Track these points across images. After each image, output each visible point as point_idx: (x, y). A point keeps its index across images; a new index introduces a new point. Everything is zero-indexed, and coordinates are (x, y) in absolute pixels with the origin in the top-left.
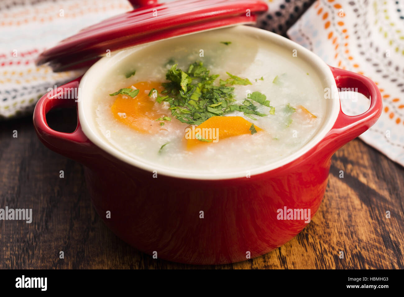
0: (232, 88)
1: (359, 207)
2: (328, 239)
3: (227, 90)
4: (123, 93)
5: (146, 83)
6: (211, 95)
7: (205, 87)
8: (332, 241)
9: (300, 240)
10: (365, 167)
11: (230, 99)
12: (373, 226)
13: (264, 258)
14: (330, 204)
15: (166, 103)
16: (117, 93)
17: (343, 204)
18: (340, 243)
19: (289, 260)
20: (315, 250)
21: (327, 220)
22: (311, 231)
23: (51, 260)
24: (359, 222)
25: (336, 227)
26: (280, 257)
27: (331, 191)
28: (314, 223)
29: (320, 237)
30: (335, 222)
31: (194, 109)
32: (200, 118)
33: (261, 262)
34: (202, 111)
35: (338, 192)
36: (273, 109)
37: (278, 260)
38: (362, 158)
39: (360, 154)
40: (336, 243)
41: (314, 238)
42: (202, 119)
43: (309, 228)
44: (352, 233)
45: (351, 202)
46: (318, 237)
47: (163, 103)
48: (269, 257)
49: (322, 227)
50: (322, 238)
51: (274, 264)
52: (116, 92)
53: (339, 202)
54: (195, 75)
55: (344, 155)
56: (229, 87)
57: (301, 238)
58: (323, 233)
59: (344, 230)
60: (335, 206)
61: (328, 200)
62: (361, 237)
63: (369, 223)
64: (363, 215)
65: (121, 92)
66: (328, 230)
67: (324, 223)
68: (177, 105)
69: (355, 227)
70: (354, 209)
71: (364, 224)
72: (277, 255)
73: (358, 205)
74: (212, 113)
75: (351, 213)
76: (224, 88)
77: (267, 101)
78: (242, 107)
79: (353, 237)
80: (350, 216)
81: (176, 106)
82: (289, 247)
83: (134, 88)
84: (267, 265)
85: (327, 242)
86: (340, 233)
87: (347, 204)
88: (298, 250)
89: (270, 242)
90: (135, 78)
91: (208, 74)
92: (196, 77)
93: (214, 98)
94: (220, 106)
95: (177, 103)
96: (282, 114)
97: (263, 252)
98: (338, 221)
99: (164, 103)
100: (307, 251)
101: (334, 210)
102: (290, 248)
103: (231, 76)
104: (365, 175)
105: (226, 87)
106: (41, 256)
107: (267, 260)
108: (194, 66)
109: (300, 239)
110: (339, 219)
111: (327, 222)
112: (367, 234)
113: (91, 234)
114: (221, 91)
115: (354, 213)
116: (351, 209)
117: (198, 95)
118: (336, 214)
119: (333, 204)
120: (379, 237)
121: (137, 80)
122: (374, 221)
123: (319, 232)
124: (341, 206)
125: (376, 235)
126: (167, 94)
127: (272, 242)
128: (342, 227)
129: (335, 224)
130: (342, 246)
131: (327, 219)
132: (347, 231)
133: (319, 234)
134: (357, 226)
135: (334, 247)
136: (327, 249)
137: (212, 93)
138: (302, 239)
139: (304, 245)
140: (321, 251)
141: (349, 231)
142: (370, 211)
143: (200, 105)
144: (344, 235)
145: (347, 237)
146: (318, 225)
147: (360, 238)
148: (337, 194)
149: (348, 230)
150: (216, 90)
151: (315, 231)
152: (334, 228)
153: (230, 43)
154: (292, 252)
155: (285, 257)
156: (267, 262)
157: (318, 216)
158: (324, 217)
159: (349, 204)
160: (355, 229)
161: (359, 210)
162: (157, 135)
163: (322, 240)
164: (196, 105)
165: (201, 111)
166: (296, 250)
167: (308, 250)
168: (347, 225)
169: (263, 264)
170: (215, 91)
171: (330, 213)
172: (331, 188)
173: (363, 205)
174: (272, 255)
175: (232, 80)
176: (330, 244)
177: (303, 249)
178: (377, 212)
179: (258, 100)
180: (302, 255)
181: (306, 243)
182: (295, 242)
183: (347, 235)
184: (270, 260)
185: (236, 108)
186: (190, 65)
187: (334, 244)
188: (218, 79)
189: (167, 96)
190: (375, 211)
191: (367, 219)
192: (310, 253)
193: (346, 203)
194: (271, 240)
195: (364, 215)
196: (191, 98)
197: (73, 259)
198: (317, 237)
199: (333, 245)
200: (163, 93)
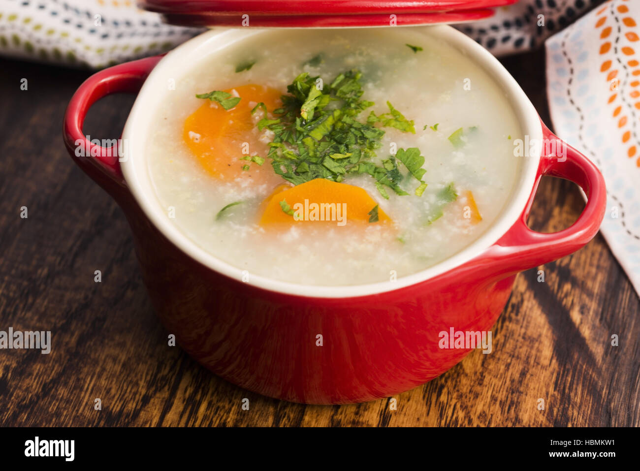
0: (381, 132)
1: (546, 362)
2: (469, 404)
3: (373, 134)
4: (213, 99)
5: (259, 88)
6: (344, 136)
7: (342, 118)
8: (474, 409)
9: (428, 393)
10: (590, 295)
11: (368, 150)
12: (551, 402)
13: (359, 407)
14: (504, 345)
15: (269, 133)
16: (207, 96)
17: (523, 351)
18: (486, 415)
19: (394, 421)
20: (441, 416)
21: (486, 371)
22: (452, 383)
23: (53, 320)
24: (532, 388)
25: (493, 386)
26: (383, 412)
27: (517, 322)
28: (464, 370)
29: (460, 397)
30: (496, 376)
31: (305, 154)
32: (306, 174)
33: (352, 412)
34: (314, 162)
35: (527, 327)
36: (423, 186)
37: (377, 417)
38: (594, 279)
39: (594, 270)
40: (479, 415)
41: (450, 396)
42: (307, 175)
43: (451, 376)
44: (512, 403)
45: (538, 350)
46: (458, 396)
47: (266, 131)
48: (367, 407)
49: (471, 380)
50: (462, 400)
51: (368, 421)
52: (207, 94)
53: (519, 344)
54: (338, 94)
55: (568, 264)
56: (377, 129)
57: (430, 389)
58: (468, 391)
59: (502, 394)
60: (509, 351)
61: (505, 336)
62: (522, 415)
63: (547, 394)
64: (544, 377)
65: (210, 97)
66: (478, 389)
67: (478, 374)
68: (285, 139)
69: (522, 395)
70: (536, 364)
71: (537, 394)
72: (380, 407)
73: (545, 358)
74: (328, 169)
75: (528, 369)
76: (368, 129)
77: (422, 170)
78: (377, 170)
79: (510, 412)
80: (523, 374)
81: (282, 141)
82: (404, 400)
83: (236, 94)
84: (356, 421)
85: (466, 407)
86: (494, 399)
87: (530, 352)
88: (416, 408)
89: (374, 387)
90: (249, 75)
91: (359, 97)
92: (339, 98)
93: (345, 143)
94: (347, 160)
95: (286, 137)
96: (433, 199)
97: (358, 399)
98: (501, 377)
99: (266, 133)
100: (428, 414)
101: (505, 356)
102: (406, 401)
103: (392, 109)
104: (583, 310)
105: (373, 127)
106: (43, 309)
107: (361, 412)
108: (346, 77)
109: (428, 390)
110: (505, 374)
111: (484, 374)
112: (534, 413)
113: (129, 294)
114: (362, 133)
115: (532, 370)
116: (532, 362)
117: (325, 130)
118: (503, 364)
119: (508, 345)
120: (550, 422)
121: (249, 81)
122: (556, 393)
123: (462, 387)
124: (519, 352)
125: (546, 417)
126: (280, 117)
127: (377, 387)
128: (502, 390)
129: (495, 381)
130: (486, 421)
131: (487, 369)
132: (506, 399)
133: (461, 391)
134: (526, 395)
135: (472, 419)
136: (460, 420)
137: (347, 133)
138: (431, 392)
139: (429, 404)
140: (450, 420)
141: (509, 399)
142: (558, 374)
143: (318, 149)
144: (498, 403)
145: (500, 409)
146: (466, 375)
147: (520, 417)
148: (523, 331)
149: (507, 397)
150: (356, 129)
151: (458, 383)
152: (488, 388)
153: (421, 49)
154: (404, 410)
155: (391, 416)
156: (360, 416)
157: (475, 360)
158: (483, 365)
159: (534, 352)
160: (520, 397)
161: (543, 367)
162: (229, 184)
163: (460, 402)
164: (312, 148)
165: (314, 160)
166: (414, 407)
167: (430, 413)
168: (510, 388)
169: (353, 417)
170: (353, 130)
171: (496, 360)
172: (519, 317)
173: (554, 361)
174: (373, 405)
175: (390, 117)
176: (469, 413)
177: (425, 409)
178: (569, 379)
179: (410, 164)
180: (418, 419)
181: (434, 400)
182: (418, 393)
183: (503, 406)
184: (366, 413)
185: (370, 168)
186: (339, 75)
187: (475, 414)
188: (371, 109)
189: (278, 121)
190: (567, 376)
191: (548, 386)
192: (431, 419)
193: (529, 350)
194: (376, 383)
195: (546, 379)
196: (310, 134)
197: (84, 327)
198: (455, 395)
199: (472, 416)
200: (275, 112)
